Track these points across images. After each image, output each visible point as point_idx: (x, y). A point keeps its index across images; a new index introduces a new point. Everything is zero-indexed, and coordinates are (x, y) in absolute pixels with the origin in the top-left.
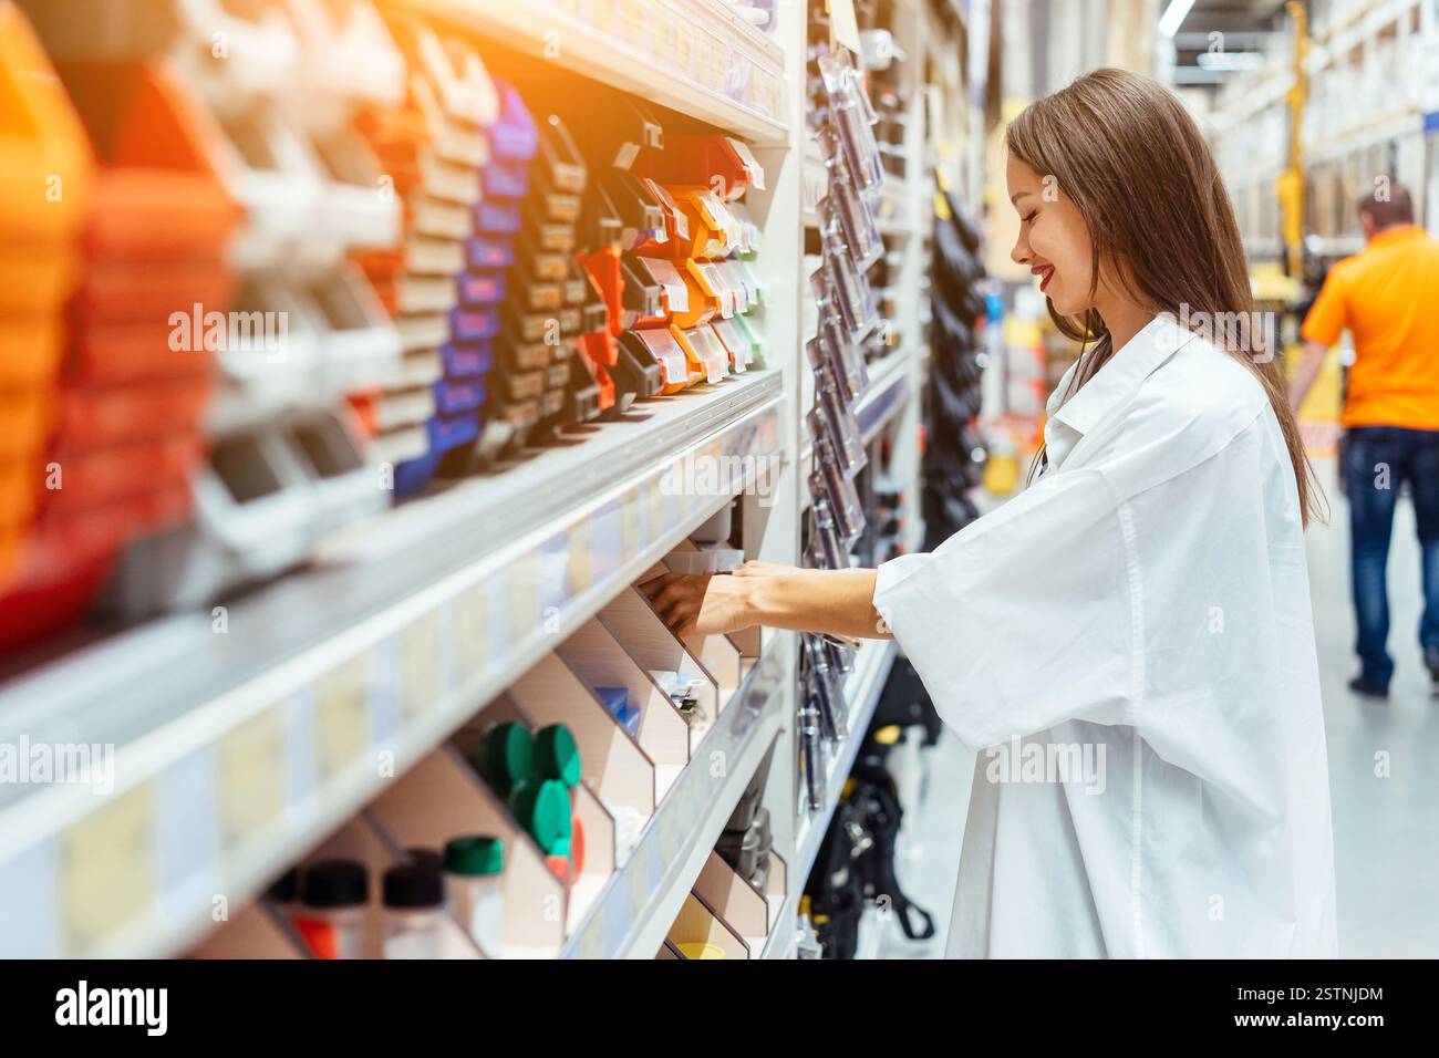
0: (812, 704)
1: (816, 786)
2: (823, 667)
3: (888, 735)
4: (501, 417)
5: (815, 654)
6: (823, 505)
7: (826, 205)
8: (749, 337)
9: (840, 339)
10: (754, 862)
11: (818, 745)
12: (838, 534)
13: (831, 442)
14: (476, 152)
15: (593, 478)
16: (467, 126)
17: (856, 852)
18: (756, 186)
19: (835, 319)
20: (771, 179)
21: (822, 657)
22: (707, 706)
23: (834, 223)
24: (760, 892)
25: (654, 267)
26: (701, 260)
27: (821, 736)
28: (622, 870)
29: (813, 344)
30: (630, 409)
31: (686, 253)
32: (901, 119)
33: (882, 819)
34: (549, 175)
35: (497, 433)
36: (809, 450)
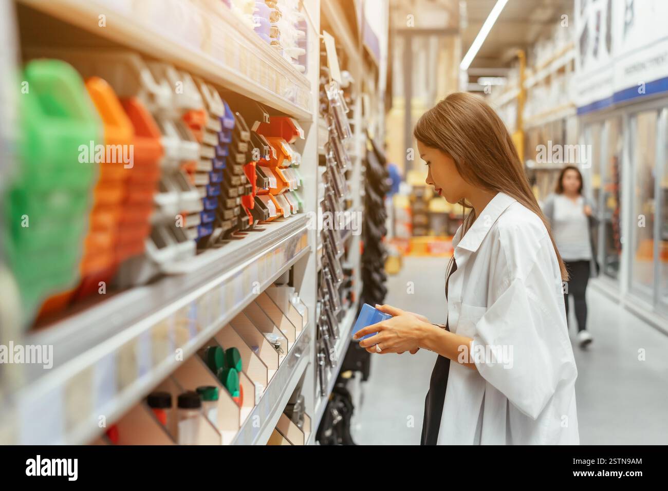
0: (322, 352)
1: (324, 386)
2: (327, 336)
3: (347, 375)
4: (220, 226)
5: (323, 331)
6: (327, 270)
7: (328, 145)
8: (297, 199)
9: (334, 201)
10: (298, 417)
11: (325, 369)
12: (333, 282)
13: (330, 243)
14: (217, 127)
15: (250, 251)
16: (214, 117)
17: (335, 422)
18: (302, 138)
19: (332, 192)
20: (306, 135)
21: (326, 332)
22: (284, 348)
23: (331, 153)
24: (301, 429)
25: (265, 170)
26: (281, 168)
27: (326, 366)
28: (258, 405)
29: (323, 203)
30: (256, 227)
31: (275, 165)
32: (353, 108)
33: (345, 410)
34: (239, 135)
35: (218, 232)
36: (321, 246)
